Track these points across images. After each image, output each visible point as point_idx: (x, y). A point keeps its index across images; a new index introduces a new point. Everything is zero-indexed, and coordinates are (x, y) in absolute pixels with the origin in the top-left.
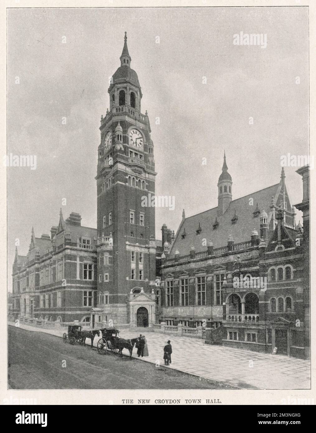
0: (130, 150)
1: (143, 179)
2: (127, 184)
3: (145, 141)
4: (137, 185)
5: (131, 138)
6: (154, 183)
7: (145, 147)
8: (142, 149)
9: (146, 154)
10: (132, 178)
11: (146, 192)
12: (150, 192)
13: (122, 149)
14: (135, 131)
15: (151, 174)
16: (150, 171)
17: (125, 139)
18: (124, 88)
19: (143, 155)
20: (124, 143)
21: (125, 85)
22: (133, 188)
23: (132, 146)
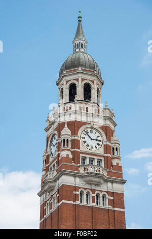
0: (81, 155)
1: (103, 191)
2: (78, 202)
3: (105, 139)
4: (93, 202)
5: (83, 140)
6: (123, 194)
7: (107, 149)
8: (101, 151)
9: (107, 157)
10: (85, 192)
11: (108, 210)
12: (116, 209)
13: (70, 157)
14: (89, 130)
15: (116, 182)
16: (113, 179)
17: (75, 144)
18: (74, 80)
19: (103, 159)
20: (72, 148)
21: (76, 77)
22: (87, 206)
23: (85, 149)
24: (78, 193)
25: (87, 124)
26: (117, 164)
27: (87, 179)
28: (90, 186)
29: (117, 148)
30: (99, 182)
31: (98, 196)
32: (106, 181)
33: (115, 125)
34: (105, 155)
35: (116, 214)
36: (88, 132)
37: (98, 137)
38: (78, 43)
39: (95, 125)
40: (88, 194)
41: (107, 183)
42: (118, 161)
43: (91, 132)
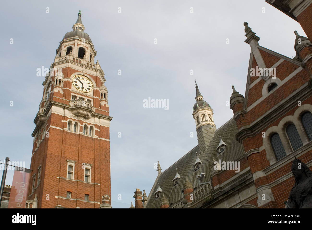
0: (73, 94)
1: (90, 124)
2: (65, 129)
3: (95, 86)
4: (81, 130)
5: (74, 83)
6: (109, 128)
7: (96, 93)
8: (91, 93)
9: (96, 99)
10: (73, 123)
11: (95, 139)
12: (101, 138)
13: (61, 93)
14: (81, 77)
15: (103, 118)
16: (101, 115)
17: (67, 84)
18: (71, 44)
19: (92, 100)
20: (64, 87)
21: (73, 42)
22: (75, 134)
23: (76, 90)
24: (67, 122)
25: (79, 72)
26: (105, 105)
27: (76, 111)
28: (78, 118)
29: (105, 94)
30: (87, 115)
31: (86, 127)
32: (94, 116)
33: (105, 80)
34: (95, 97)
35: (101, 142)
36: (80, 79)
37: (89, 83)
38: (77, 27)
39: (86, 74)
40: (76, 125)
41: (94, 118)
42: (106, 103)
43: (83, 79)
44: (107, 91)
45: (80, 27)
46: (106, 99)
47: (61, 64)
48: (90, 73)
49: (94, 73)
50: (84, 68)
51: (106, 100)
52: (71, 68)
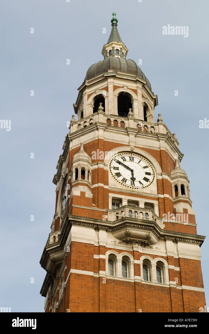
1: (157, 256)
2: (104, 273)
5: (115, 172)
7: (162, 185)
8: (153, 189)
9: (164, 199)
10: (119, 257)
11: (170, 289)
12: (184, 287)
13: (87, 196)
14: (127, 157)
15: (184, 240)
16: (177, 234)
17: (98, 175)
18: (101, 89)
19: (156, 203)
20: (93, 183)
21: (104, 84)
22: (124, 282)
23: (119, 186)
24: (106, 257)
25: (123, 145)
27: (122, 232)
28: (129, 246)
29: (182, 186)
30: (148, 238)
31: (147, 264)
32: (163, 238)
33: (181, 156)
34: (162, 196)
35: (186, 296)
36: (125, 160)
37: (145, 167)
38: (112, 49)
39: (138, 147)
40: (125, 261)
41: (165, 243)
42: (187, 206)
43: (132, 159)
44: (186, 178)
45: (117, 50)
46: (187, 198)
47: (82, 135)
48: (145, 144)
49: (155, 144)
50: (132, 137)
51: (187, 200)
52: (105, 140)
